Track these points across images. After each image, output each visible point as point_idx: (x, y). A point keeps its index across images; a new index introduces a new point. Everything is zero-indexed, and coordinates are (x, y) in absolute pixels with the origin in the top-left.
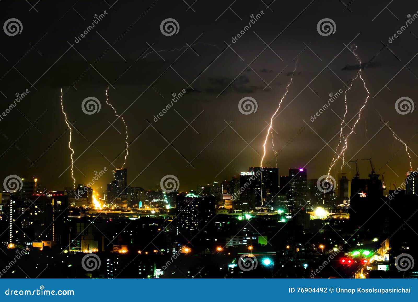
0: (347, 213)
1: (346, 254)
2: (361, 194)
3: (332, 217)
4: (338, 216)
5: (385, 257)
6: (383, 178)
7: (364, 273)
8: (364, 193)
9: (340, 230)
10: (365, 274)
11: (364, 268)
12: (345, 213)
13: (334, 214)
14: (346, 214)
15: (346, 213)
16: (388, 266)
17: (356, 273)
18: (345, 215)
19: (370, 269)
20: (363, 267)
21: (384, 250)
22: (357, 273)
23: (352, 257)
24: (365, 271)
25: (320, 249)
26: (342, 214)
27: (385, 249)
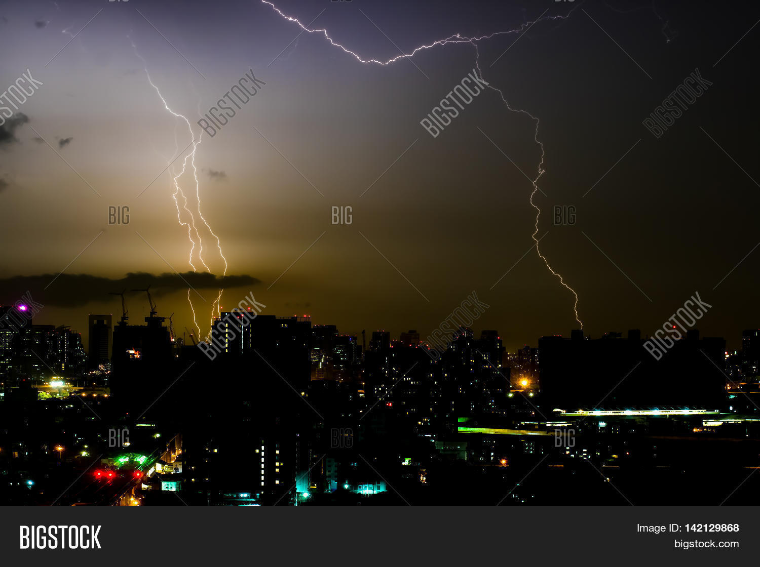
0: (106, 387)
1: (104, 461)
2: (131, 352)
3: (79, 394)
4: (90, 392)
5: (174, 467)
6: (171, 323)
7: (136, 497)
8: (136, 351)
9: (93, 418)
10: (139, 497)
11: (136, 487)
12: (101, 387)
13: (82, 388)
14: (104, 389)
15: (103, 386)
16: (180, 483)
17: (122, 496)
18: (102, 390)
19: (148, 488)
20: (136, 484)
21: (173, 455)
22: (124, 496)
23: (115, 466)
24: (139, 493)
25: (57, 452)
26: (97, 389)
27: (174, 452)
